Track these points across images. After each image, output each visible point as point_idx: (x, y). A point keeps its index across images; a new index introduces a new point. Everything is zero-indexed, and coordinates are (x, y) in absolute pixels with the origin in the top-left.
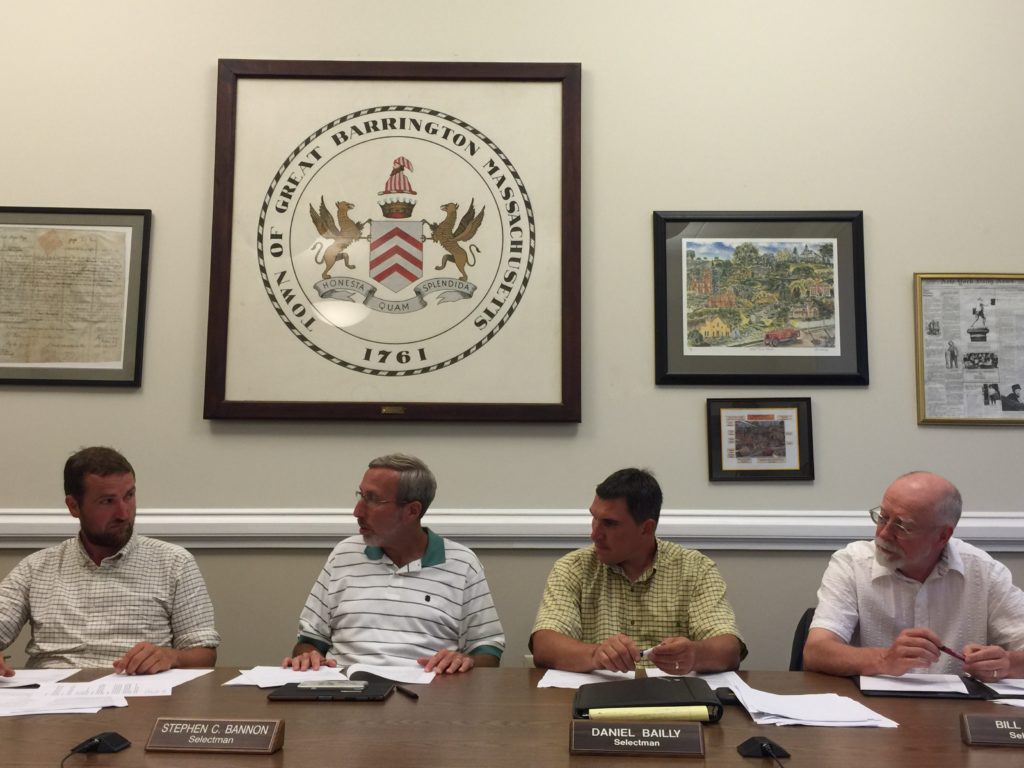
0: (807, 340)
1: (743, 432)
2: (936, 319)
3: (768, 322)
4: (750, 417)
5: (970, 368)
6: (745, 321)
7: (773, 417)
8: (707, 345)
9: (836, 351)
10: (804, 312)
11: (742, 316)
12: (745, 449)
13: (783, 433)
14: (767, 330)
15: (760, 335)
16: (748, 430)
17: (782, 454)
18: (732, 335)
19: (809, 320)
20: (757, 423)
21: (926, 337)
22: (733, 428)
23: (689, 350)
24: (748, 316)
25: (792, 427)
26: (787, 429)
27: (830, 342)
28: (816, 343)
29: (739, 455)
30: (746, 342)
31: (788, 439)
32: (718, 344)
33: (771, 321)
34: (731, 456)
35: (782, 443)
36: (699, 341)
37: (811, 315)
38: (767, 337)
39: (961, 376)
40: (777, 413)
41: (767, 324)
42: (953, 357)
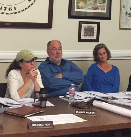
0: (100, 9)
1: (86, 30)
2: (124, 5)
3: (93, 4)
4: (88, 26)
5: (129, 16)
6: (88, 3)
7: (92, 26)
8: (80, 9)
9: (105, 12)
10: (100, 1)
11: (87, 2)
12: (86, 34)
13: (94, 30)
14: (92, 5)
15: (91, 7)
16: (87, 29)
17: (93, 35)
18: (85, 6)
19: (101, 3)
20: (89, 28)
21: (122, 9)
22: (84, 29)
23: (76, 10)
24: (89, 2)
25: (96, 29)
26: (95, 30)
27: (104, 9)
28: (102, 9)
29: (85, 35)
30: (88, 8)
31: (95, 32)
32: (82, 9)
33: (93, 3)
34: (83, 36)
35: (93, 33)
36: (78, 8)
37: (101, 2)
38: (92, 7)
39: (128, 18)
40: (93, 25)
41: (92, 4)
42: (127, 14)
